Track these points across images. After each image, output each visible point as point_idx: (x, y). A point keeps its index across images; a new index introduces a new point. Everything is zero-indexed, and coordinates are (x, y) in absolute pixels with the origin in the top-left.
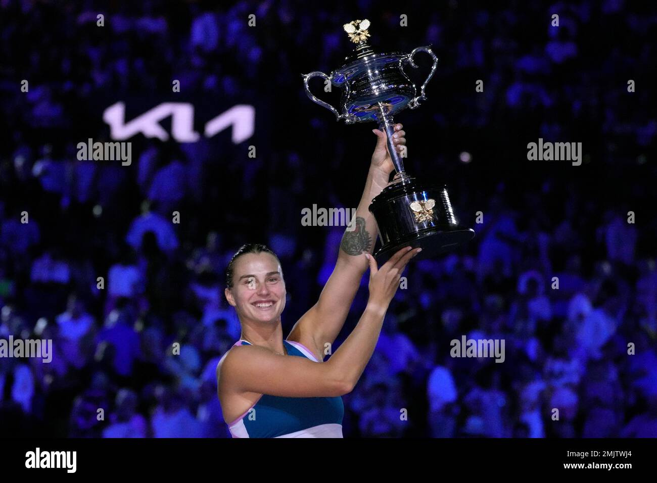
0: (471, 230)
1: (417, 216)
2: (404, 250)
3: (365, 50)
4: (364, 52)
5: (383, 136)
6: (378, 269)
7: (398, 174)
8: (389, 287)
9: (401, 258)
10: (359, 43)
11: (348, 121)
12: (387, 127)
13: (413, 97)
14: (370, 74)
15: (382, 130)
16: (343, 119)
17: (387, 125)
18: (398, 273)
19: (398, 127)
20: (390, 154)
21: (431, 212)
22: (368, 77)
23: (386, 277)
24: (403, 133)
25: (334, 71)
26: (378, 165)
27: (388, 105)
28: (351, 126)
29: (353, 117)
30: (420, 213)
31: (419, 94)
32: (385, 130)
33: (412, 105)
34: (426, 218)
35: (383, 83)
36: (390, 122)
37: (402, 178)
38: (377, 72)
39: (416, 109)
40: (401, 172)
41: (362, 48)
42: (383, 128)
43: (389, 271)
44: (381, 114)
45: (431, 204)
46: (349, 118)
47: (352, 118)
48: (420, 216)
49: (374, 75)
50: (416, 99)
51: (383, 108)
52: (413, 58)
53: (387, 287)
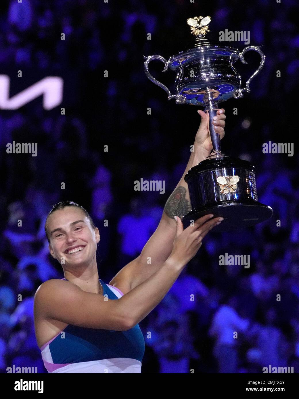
0: (269, 207)
1: (222, 188)
2: (207, 217)
3: (202, 41)
4: (200, 43)
5: (205, 117)
6: (183, 230)
7: (214, 152)
8: (189, 247)
9: (204, 224)
10: (198, 36)
11: (178, 101)
12: (211, 110)
13: (238, 88)
14: (202, 62)
15: (206, 113)
16: (174, 99)
17: (211, 108)
18: (200, 235)
19: (221, 111)
20: (211, 134)
21: (235, 187)
22: (200, 64)
23: (188, 238)
24: (224, 116)
25: (172, 56)
26: (201, 143)
27: (215, 91)
28: (180, 105)
29: (183, 98)
30: (225, 186)
31: (243, 86)
32: (209, 113)
33: (237, 95)
34: (229, 191)
35: (212, 71)
36: (214, 107)
37: (217, 155)
38: (208, 61)
39: (239, 99)
40: (217, 150)
41: (200, 40)
42: (207, 111)
43: (192, 233)
44: (208, 98)
45: (235, 179)
46: (179, 99)
47: (181, 99)
48: (224, 189)
49: (205, 63)
50: (240, 91)
51: (210, 93)
52: (244, 55)
53: (187, 247)
